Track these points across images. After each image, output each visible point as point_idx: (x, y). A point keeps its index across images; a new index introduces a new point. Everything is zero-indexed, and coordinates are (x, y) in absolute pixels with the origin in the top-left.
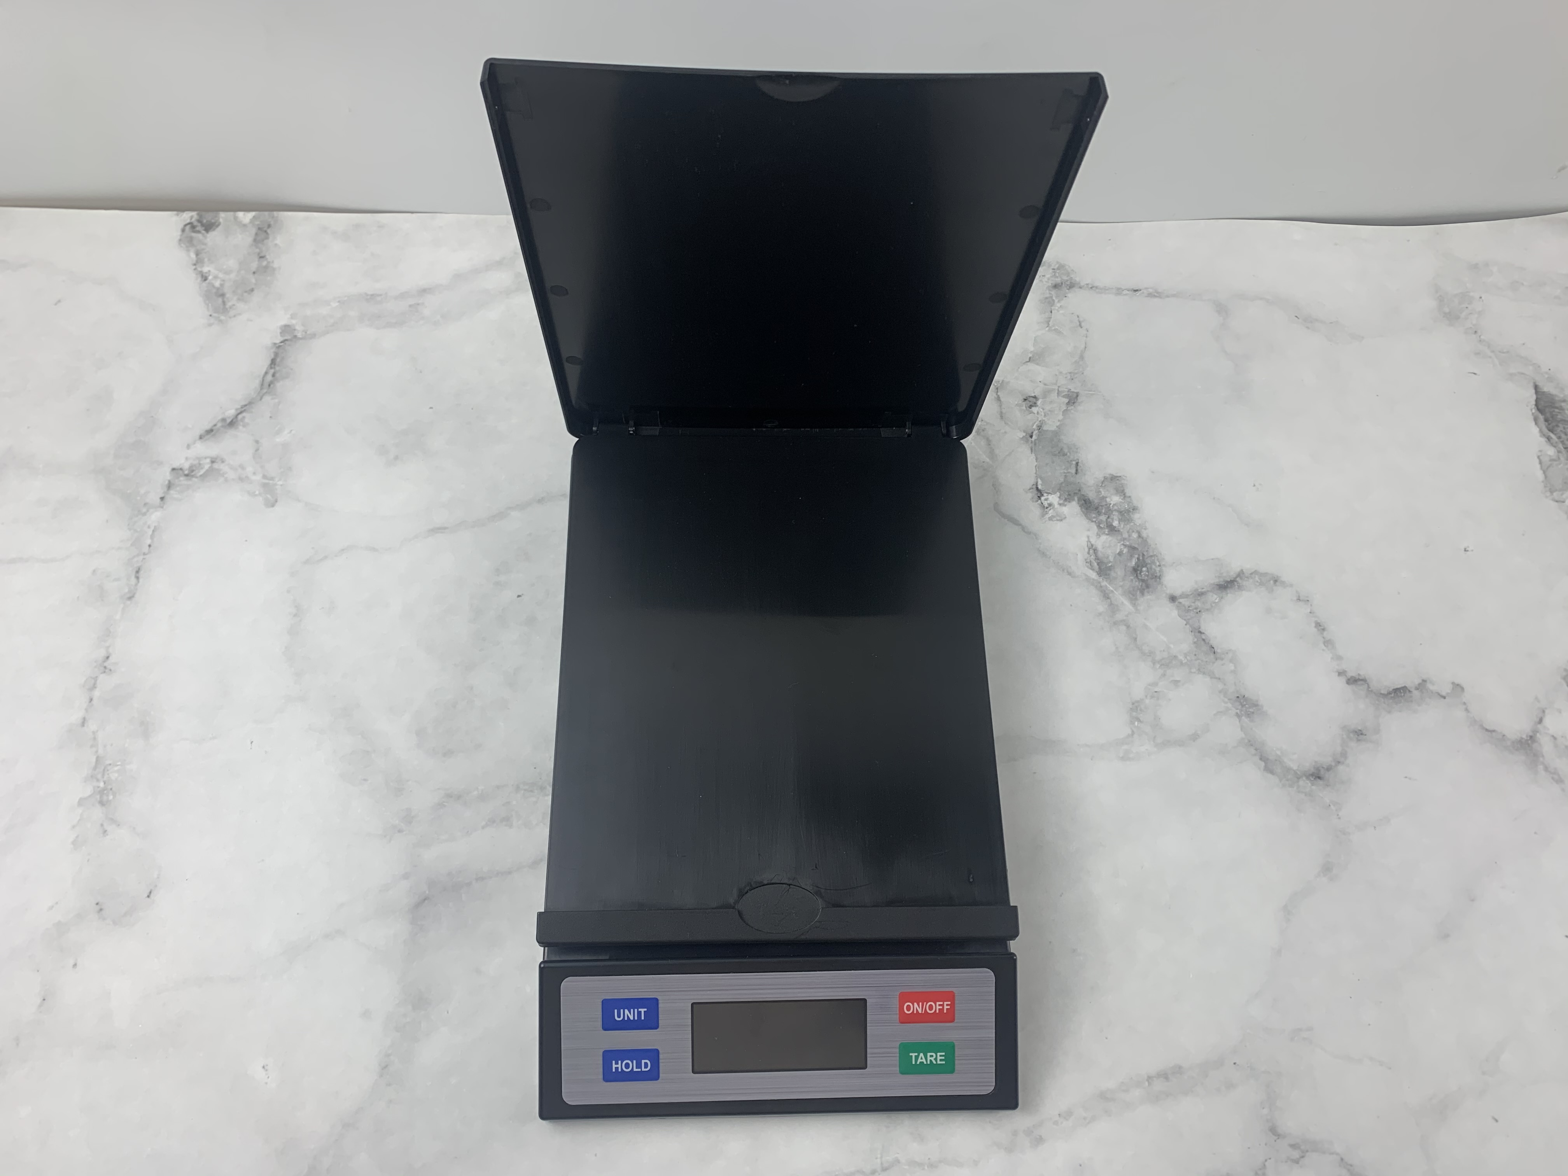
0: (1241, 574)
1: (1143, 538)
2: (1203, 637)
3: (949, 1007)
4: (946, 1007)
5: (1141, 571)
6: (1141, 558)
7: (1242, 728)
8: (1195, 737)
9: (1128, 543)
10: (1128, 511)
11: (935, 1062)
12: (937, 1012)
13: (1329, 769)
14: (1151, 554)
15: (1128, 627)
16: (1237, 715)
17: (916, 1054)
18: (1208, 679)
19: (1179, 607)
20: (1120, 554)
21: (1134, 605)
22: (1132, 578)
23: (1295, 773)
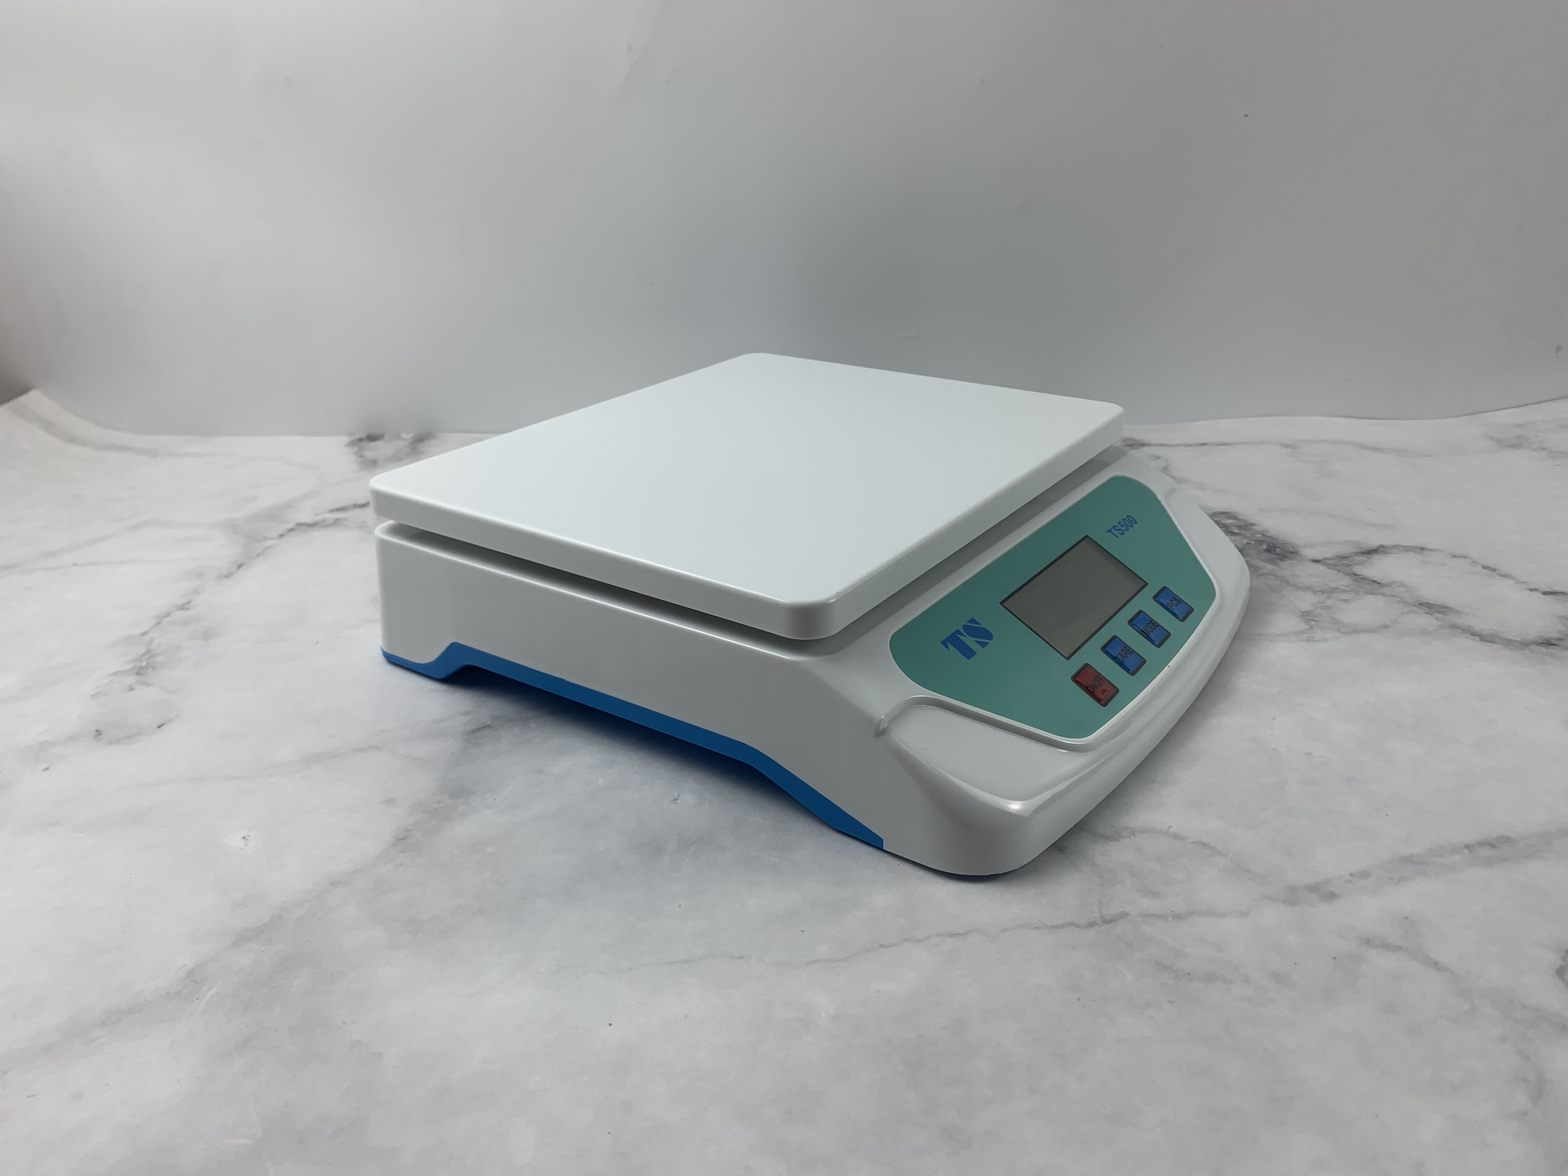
0: (1382, 546)
1: (1268, 536)
2: (1361, 577)
5: (1275, 551)
6: (1271, 545)
7: (1436, 619)
8: (1385, 627)
9: (1254, 539)
10: (1247, 526)
13: (1561, 639)
14: (1281, 542)
15: (1276, 576)
16: (1427, 613)
18: (1380, 597)
19: (1325, 564)
20: (1248, 544)
21: (1276, 566)
22: (1267, 554)
23: (1521, 642)
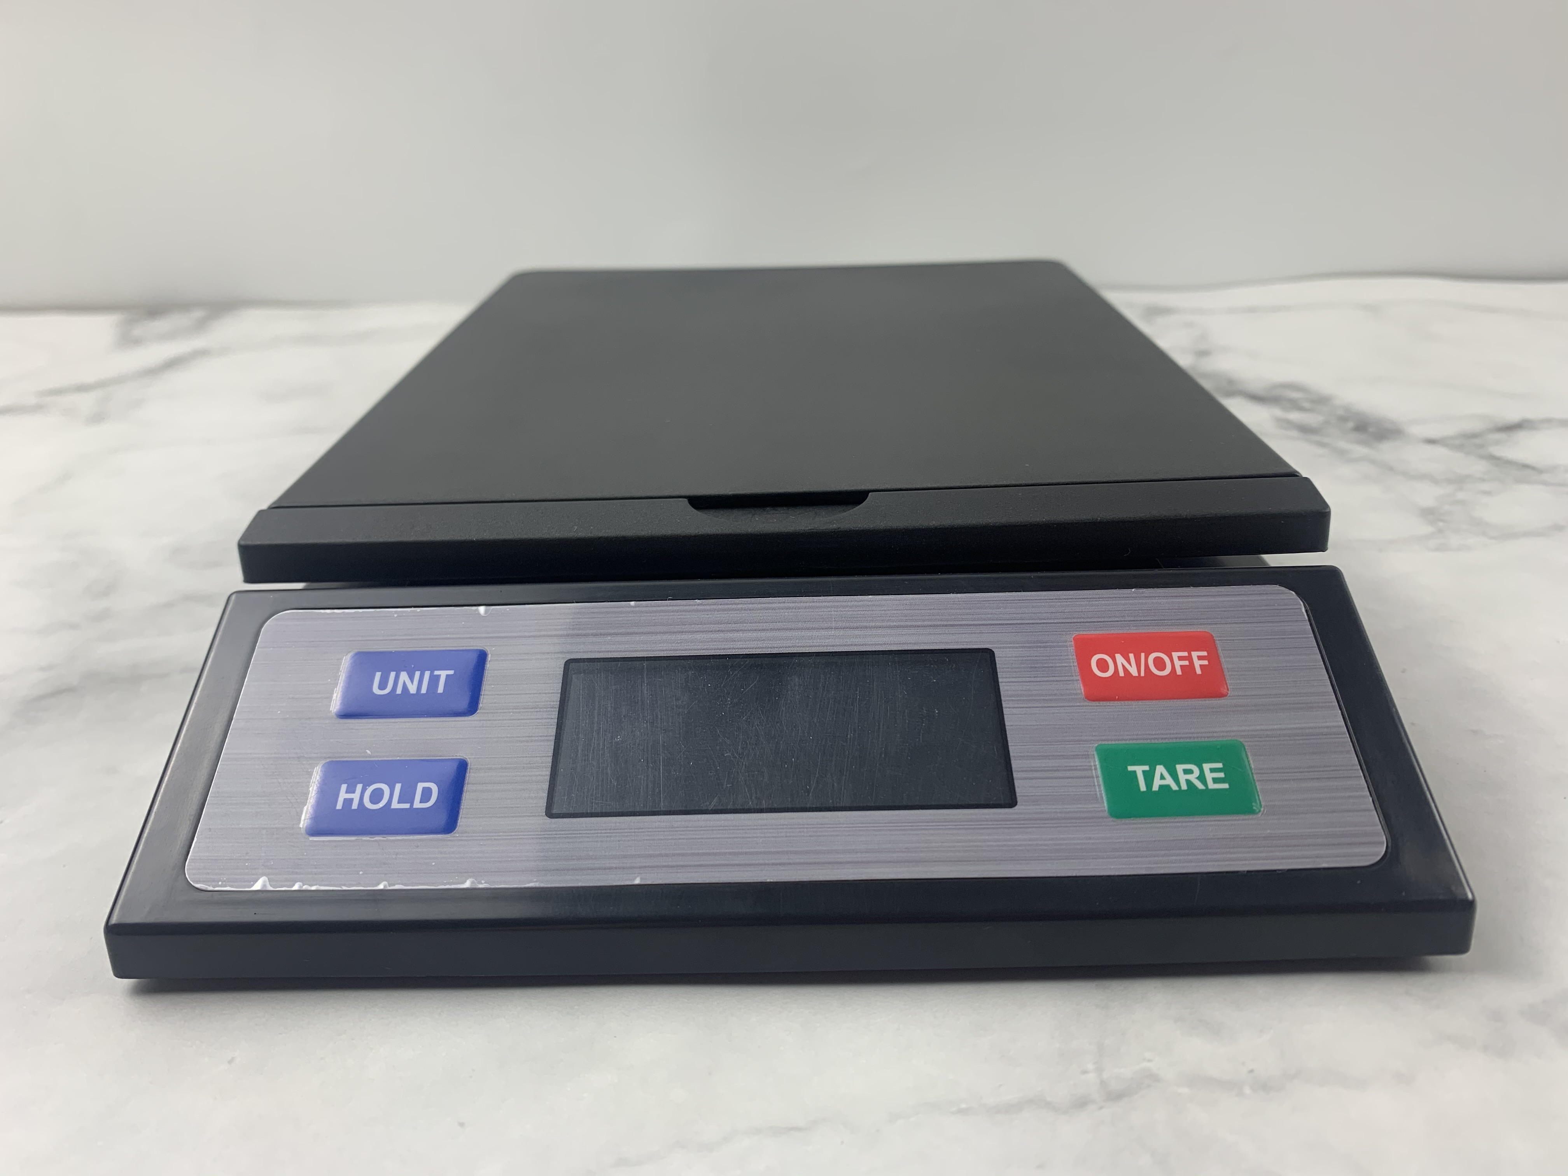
0: (1525, 421)
1: (1354, 412)
2: (1504, 460)
3: (1205, 662)
4: (1197, 663)
5: (1367, 429)
6: (1361, 422)
8: (1558, 528)
9: (1333, 416)
11: (1200, 786)
12: (1179, 672)
14: (1374, 419)
15: (1373, 462)
17: (1147, 768)
18: (1540, 486)
19: (1445, 445)
20: (1327, 421)
21: (1373, 448)
22: (1357, 433)
